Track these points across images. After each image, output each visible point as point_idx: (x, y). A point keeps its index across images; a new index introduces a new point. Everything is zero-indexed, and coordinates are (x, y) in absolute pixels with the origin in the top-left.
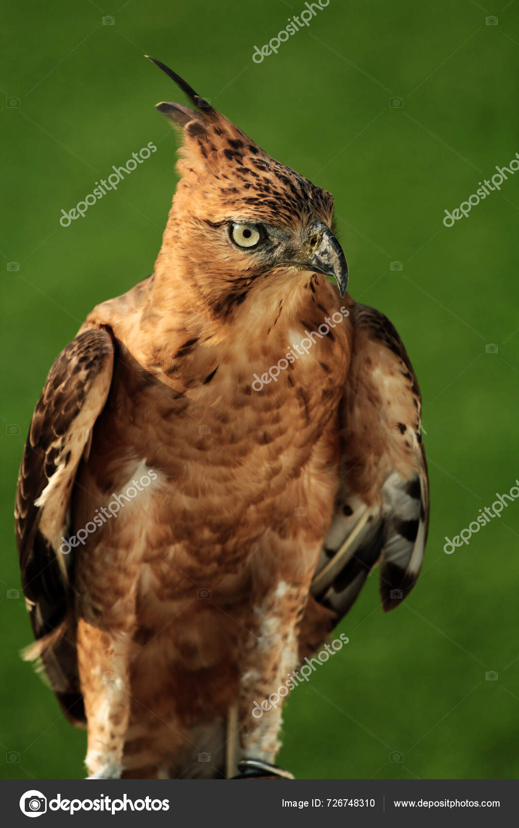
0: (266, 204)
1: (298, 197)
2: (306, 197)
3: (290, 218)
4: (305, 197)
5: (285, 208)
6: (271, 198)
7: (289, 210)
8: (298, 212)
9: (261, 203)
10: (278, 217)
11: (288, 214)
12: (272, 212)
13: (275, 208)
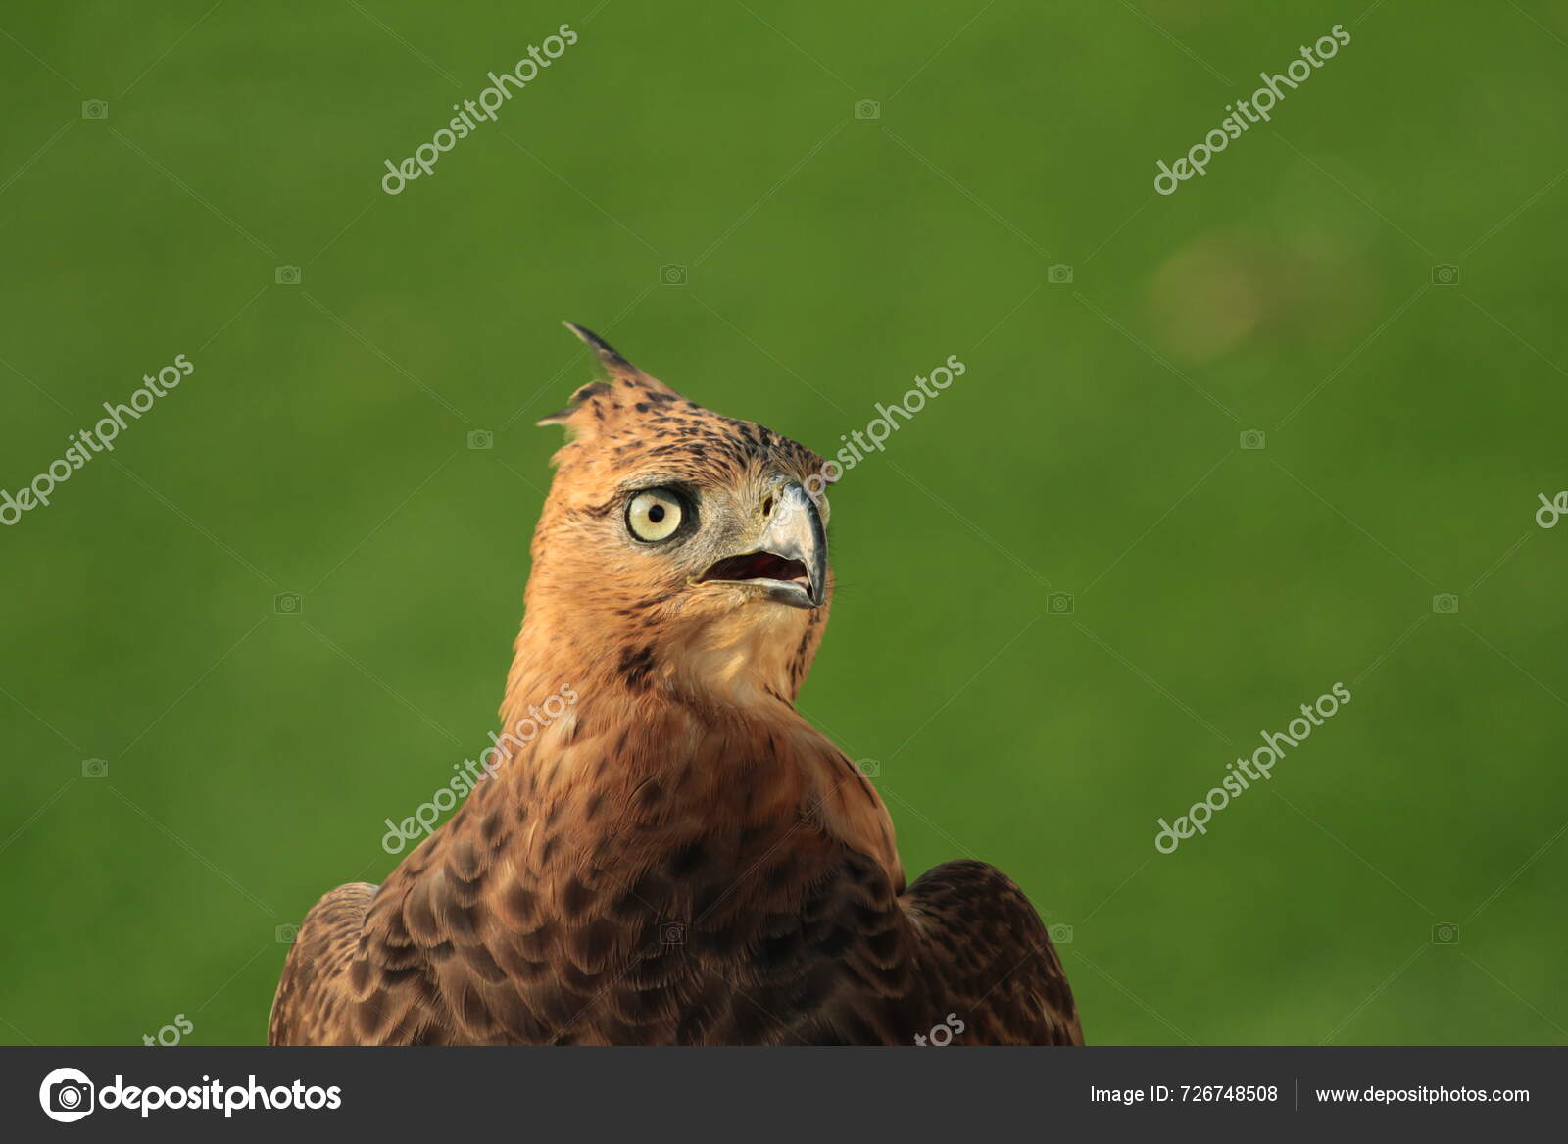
0: (685, 450)
1: (751, 440)
2: (767, 442)
3: (726, 466)
4: (764, 443)
5: (717, 450)
6: (698, 440)
7: (726, 453)
8: (744, 456)
9: (679, 450)
10: (703, 465)
11: (723, 458)
12: (694, 459)
13: (700, 453)
